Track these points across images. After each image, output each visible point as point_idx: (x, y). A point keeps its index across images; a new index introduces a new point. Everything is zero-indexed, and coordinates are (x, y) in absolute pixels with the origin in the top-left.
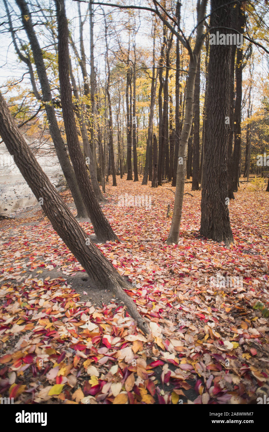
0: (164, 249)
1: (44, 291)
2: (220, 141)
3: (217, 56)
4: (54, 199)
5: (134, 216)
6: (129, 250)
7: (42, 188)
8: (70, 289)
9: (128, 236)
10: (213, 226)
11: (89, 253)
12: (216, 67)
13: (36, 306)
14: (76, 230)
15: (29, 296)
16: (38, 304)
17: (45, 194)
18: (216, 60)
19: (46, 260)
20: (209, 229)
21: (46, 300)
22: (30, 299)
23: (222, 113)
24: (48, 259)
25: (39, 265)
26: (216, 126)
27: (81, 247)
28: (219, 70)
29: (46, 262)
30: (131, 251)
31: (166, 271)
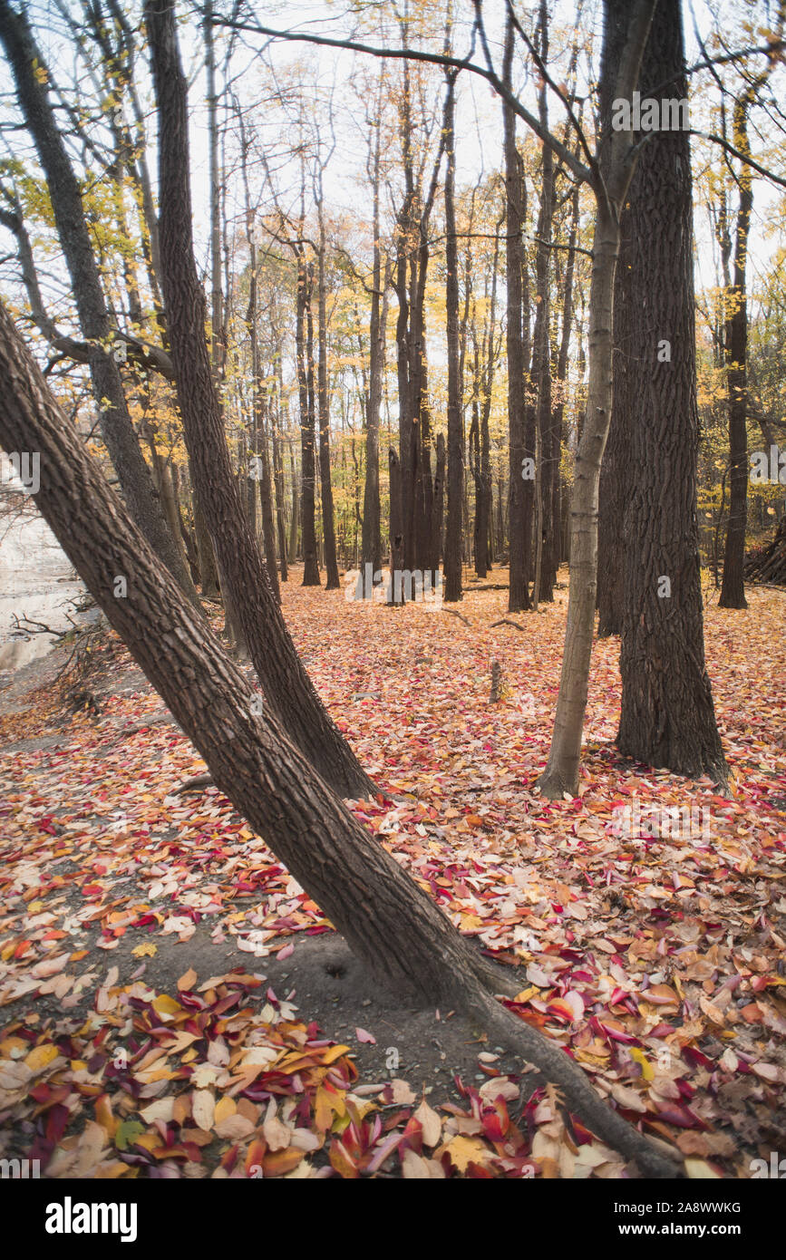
0: (544, 815)
1: (195, 1045)
2: (678, 462)
3: (656, 214)
4: (219, 673)
5: (384, 704)
6: (431, 829)
7: (172, 633)
8: (296, 1023)
9: (401, 774)
10: (667, 726)
11: (361, 871)
12: (657, 247)
13: (187, 1135)
14: (304, 786)
15: (139, 1077)
16: (190, 1123)
17: (185, 656)
18: (654, 227)
19: (153, 894)
20: (654, 735)
21: (219, 1093)
22: (146, 1094)
23: (679, 380)
24: (156, 890)
25: (133, 918)
26: (665, 420)
27: (331, 852)
28: (666, 255)
29: (152, 903)
30: (441, 830)
31: (594, 901)
